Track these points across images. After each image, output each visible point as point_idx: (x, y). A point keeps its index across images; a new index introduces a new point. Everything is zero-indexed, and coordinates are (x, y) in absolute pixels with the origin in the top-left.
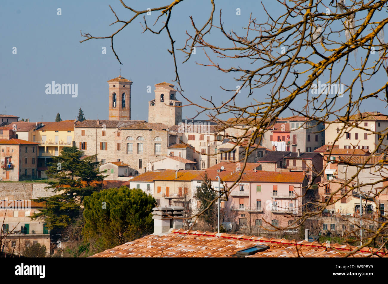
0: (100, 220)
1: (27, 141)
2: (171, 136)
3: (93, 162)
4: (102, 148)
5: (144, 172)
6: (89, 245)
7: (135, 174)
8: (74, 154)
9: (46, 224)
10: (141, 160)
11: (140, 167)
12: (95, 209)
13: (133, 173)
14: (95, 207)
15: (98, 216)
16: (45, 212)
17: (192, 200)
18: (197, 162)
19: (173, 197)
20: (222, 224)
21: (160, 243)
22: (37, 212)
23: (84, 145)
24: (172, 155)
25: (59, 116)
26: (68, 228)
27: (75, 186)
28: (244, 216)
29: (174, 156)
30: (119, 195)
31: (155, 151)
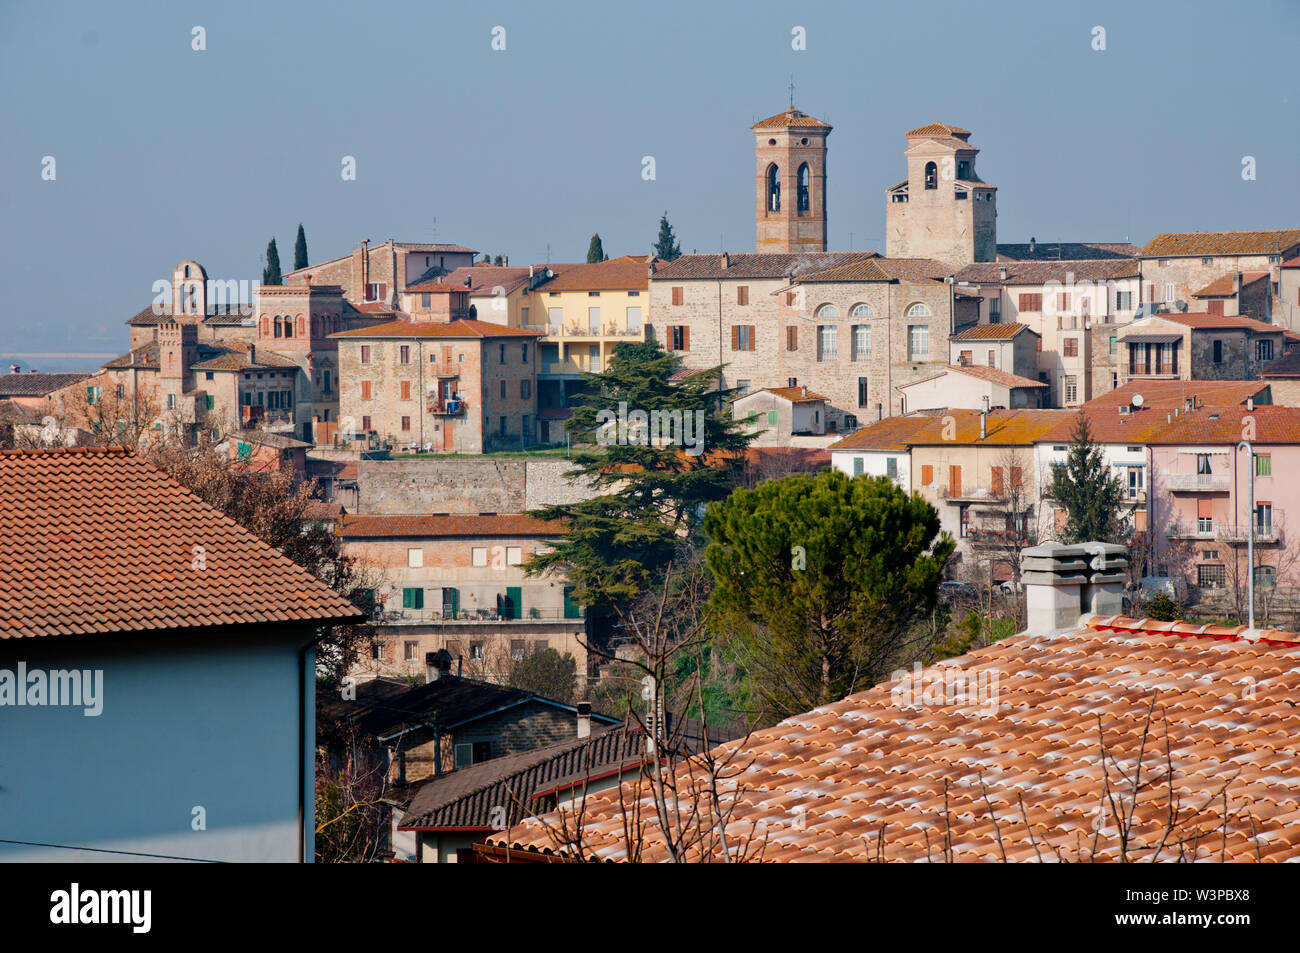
0: (761, 578)
1: (503, 327)
2: (961, 299)
3: (712, 390)
4: (737, 344)
5: (874, 419)
6: (707, 653)
7: (847, 425)
8: (651, 365)
9: (573, 588)
10: (866, 379)
11: (863, 401)
12: (743, 543)
13: (841, 422)
14: (741, 535)
15: (752, 563)
16: (568, 550)
17: (1036, 509)
18: (1048, 381)
19: (974, 497)
20: (1140, 584)
21: (1053, 662)
22: (543, 550)
23: (679, 337)
24: (965, 362)
25: (597, 243)
26: (640, 602)
27: (659, 469)
28: (1215, 556)
29: (974, 363)
30: (817, 497)
31: (910, 351)
